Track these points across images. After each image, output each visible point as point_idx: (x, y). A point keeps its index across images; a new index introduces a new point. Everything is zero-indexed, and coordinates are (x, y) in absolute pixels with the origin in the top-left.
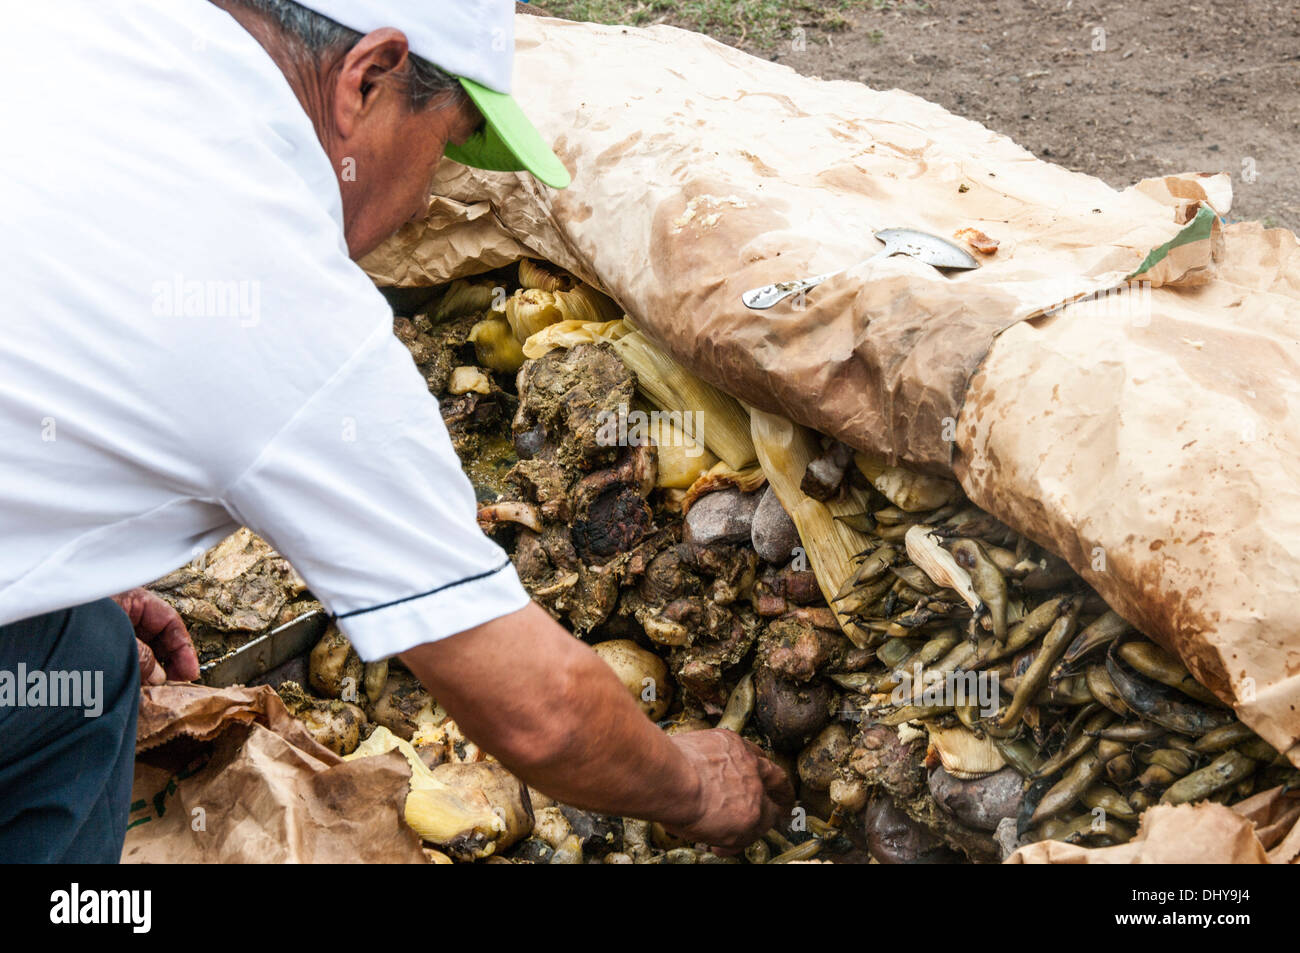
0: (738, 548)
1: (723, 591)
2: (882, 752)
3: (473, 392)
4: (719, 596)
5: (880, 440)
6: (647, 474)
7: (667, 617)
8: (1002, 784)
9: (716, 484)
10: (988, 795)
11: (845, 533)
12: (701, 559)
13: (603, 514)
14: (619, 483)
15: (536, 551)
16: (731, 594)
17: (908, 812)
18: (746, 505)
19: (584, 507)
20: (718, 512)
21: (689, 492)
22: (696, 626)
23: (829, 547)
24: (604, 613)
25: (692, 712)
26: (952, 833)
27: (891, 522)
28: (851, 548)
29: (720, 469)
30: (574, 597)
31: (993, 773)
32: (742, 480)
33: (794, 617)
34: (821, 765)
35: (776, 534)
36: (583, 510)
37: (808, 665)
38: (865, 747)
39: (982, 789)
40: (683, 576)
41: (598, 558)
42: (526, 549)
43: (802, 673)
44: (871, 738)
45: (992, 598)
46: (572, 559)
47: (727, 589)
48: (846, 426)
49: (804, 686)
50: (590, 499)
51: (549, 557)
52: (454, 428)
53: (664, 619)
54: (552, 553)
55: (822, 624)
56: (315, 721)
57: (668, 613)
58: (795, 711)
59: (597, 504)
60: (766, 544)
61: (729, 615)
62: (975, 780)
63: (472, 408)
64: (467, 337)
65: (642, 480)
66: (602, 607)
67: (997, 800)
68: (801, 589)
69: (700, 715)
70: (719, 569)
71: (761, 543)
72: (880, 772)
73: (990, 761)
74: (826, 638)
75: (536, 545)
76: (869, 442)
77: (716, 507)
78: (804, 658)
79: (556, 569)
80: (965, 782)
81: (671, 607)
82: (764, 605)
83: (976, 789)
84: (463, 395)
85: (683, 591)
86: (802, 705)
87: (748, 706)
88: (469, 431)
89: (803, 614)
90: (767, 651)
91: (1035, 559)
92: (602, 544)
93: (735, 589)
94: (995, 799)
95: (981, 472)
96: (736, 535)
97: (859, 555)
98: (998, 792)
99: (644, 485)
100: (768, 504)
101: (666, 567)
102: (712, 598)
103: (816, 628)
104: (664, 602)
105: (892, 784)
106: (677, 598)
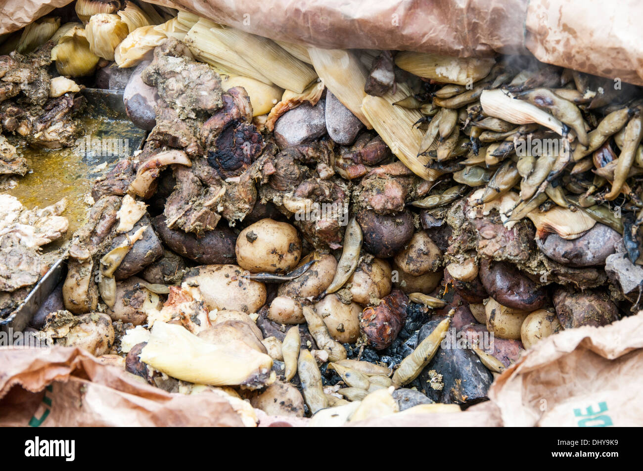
0: (319, 141)
1: (325, 170)
2: (498, 238)
3: (69, 93)
4: (323, 174)
5: (453, 42)
6: (248, 110)
7: (299, 196)
8: (598, 235)
9: (291, 105)
10: (591, 245)
11: (400, 112)
12: (307, 154)
13: (227, 144)
14: (233, 120)
15: (192, 180)
16: (331, 171)
17: (528, 270)
18: (315, 114)
19: (212, 143)
20: (298, 122)
21: (270, 115)
22: (318, 197)
23: (395, 123)
24: (251, 205)
25: (322, 251)
26: (564, 275)
27: (451, 95)
28: (407, 120)
29: (287, 96)
30: (225, 201)
31: (589, 230)
32: (308, 98)
33: (375, 174)
34: (419, 259)
35: (346, 126)
36: (211, 144)
37: (400, 201)
38: (484, 238)
39: (587, 242)
40: (299, 169)
41: (230, 172)
42: (185, 179)
43: (398, 206)
44: (488, 232)
45: (574, 121)
46: (217, 177)
47: (328, 168)
48: (425, 40)
49: (399, 214)
50: (215, 137)
51: (201, 181)
52: (65, 118)
53: (297, 198)
54: (203, 177)
55: (398, 173)
56: (85, 331)
57: (298, 193)
58: (396, 232)
59: (221, 138)
60: (341, 133)
61: (333, 184)
62: (580, 237)
63: (72, 103)
64: (50, 58)
65: (246, 115)
66: (250, 203)
67: (598, 246)
68: (372, 155)
69: (327, 251)
70: (319, 157)
71: (338, 134)
72: (503, 252)
73: (585, 223)
74: (402, 181)
75: (191, 175)
76: (444, 46)
77: (296, 120)
78: (395, 197)
79: (209, 187)
80: (573, 241)
81: (299, 189)
82: (352, 172)
83: (581, 244)
84: (63, 96)
85: (304, 177)
86: (400, 227)
87: (359, 237)
88: (74, 118)
89: (380, 170)
90: (367, 200)
91: (594, 89)
92: (231, 163)
93: (331, 167)
94: (597, 245)
95: (558, 42)
96: (315, 134)
97: (415, 124)
98: (597, 240)
99: (247, 117)
100: (333, 109)
101: (286, 166)
102: (319, 177)
103: (393, 176)
104: (293, 187)
105: (514, 256)
106: (301, 182)
